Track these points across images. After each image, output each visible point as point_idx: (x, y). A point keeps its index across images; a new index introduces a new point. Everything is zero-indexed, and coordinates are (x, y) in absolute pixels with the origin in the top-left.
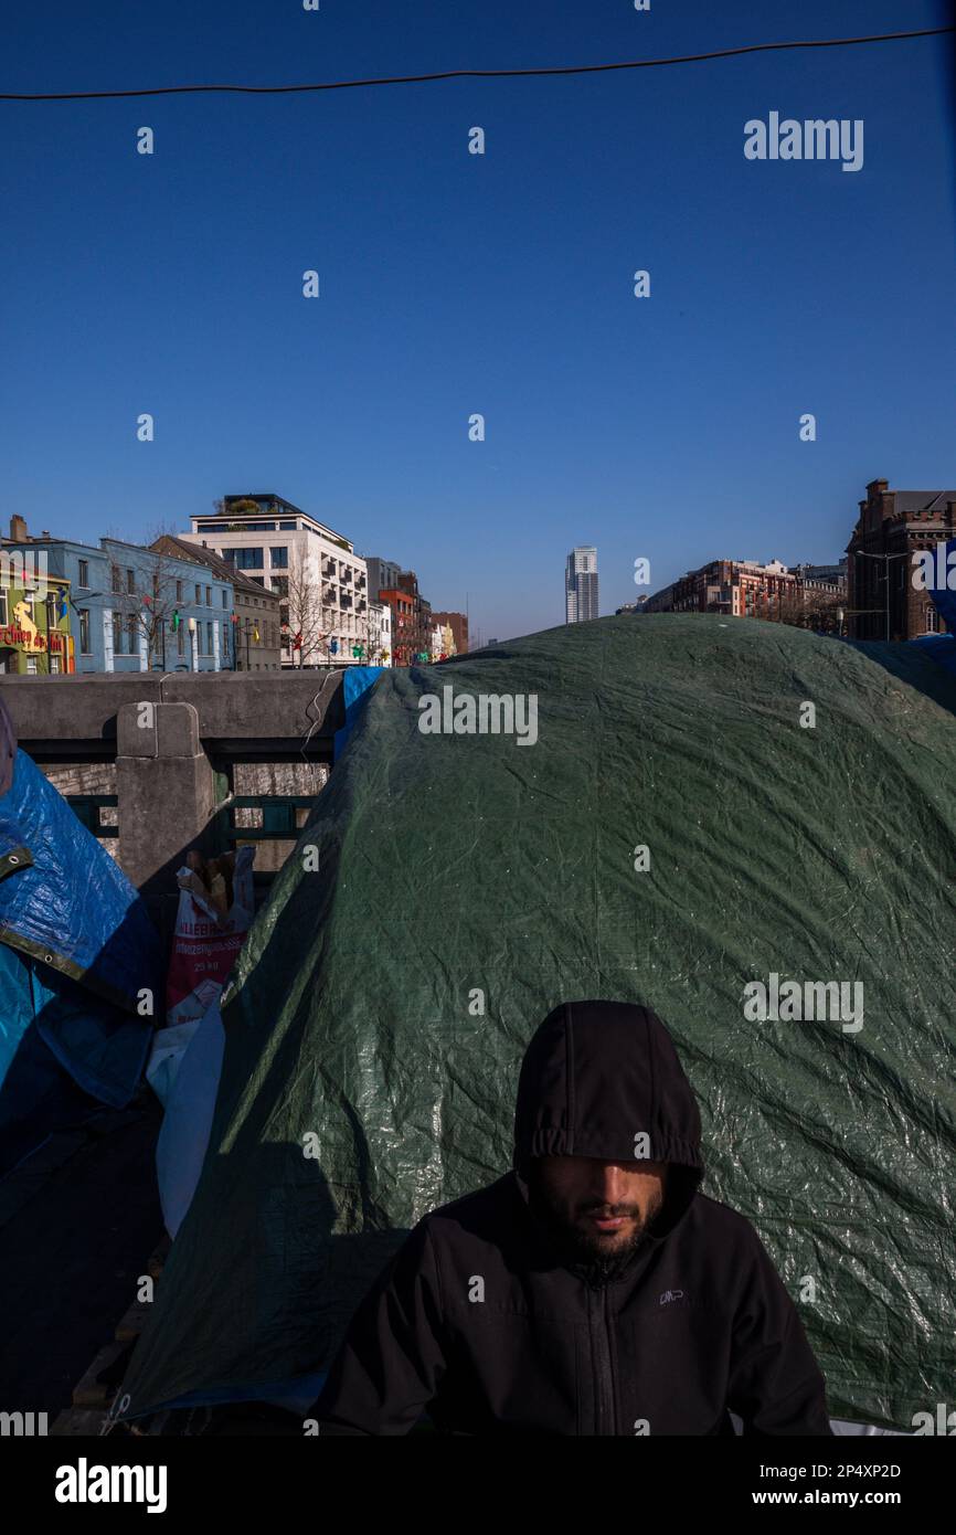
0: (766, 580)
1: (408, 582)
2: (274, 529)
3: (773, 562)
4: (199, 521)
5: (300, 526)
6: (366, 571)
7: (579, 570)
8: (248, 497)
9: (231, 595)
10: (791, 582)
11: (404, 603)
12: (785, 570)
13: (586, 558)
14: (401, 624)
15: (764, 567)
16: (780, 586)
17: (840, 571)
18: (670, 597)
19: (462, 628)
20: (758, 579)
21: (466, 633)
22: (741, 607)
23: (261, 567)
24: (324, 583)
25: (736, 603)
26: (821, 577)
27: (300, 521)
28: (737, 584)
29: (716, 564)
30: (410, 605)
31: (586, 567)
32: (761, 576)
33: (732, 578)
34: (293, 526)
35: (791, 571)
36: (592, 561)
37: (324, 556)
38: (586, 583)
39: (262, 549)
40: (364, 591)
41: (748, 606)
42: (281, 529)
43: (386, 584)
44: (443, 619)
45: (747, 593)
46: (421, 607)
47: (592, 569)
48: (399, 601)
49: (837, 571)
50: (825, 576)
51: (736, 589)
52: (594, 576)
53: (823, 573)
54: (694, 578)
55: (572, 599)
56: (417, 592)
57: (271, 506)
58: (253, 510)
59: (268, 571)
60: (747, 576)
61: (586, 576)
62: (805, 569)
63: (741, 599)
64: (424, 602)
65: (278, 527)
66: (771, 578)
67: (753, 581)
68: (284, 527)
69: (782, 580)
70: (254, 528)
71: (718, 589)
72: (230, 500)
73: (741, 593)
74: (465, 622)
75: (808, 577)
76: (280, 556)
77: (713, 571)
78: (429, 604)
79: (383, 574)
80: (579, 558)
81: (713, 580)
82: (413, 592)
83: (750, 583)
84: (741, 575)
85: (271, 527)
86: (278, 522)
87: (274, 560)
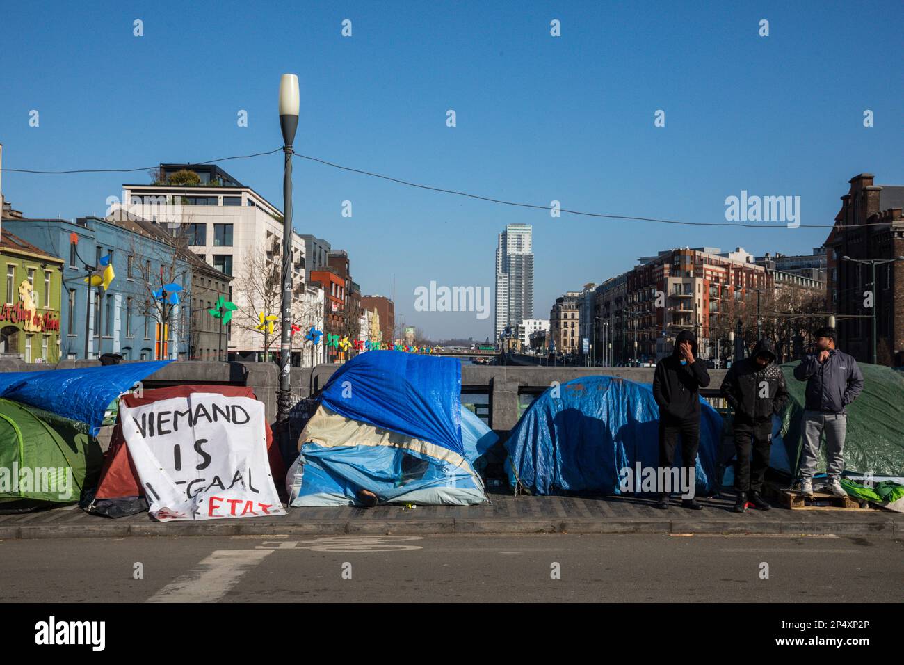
0: (732, 272)
1: (340, 262)
2: (216, 204)
3: (738, 250)
4: (133, 191)
5: (244, 201)
6: (304, 250)
7: (512, 250)
8: (189, 167)
9: (190, 275)
10: (760, 274)
11: (337, 285)
12: (752, 260)
13: (519, 238)
14: (334, 309)
15: (726, 255)
16: (748, 277)
17: (814, 262)
18: (623, 288)
19: (388, 313)
20: (724, 270)
21: (391, 320)
22: (705, 301)
23: (203, 244)
24: (268, 263)
25: (699, 296)
26: (793, 267)
27: (245, 197)
28: (700, 275)
29: (678, 252)
30: (341, 288)
31: (519, 247)
32: (727, 266)
33: (695, 269)
34: (237, 202)
35: (759, 261)
36: (527, 240)
37: (269, 234)
38: (519, 265)
39: (205, 224)
40: (303, 272)
41: (712, 300)
42: (224, 204)
43: (318, 264)
44: (371, 303)
45: (712, 286)
46: (352, 291)
47: (526, 250)
48: (332, 283)
49: (810, 262)
50: (797, 267)
51: (699, 281)
52: (529, 258)
53: (794, 263)
54: (652, 267)
55: (502, 283)
56: (348, 274)
57: (212, 178)
58: (194, 182)
59: (210, 249)
60: (711, 267)
61: (519, 257)
62: (774, 259)
63: (705, 292)
64: (354, 284)
65: (221, 201)
66: (738, 270)
67: (718, 272)
68: (228, 202)
69: (750, 272)
70: (195, 201)
71: (679, 280)
72: (167, 169)
73: (705, 285)
74: (391, 306)
75: (777, 268)
76: (225, 233)
77: (674, 259)
78: (359, 286)
79: (315, 253)
80: (511, 236)
81: (675, 271)
82: (345, 274)
83: (715, 274)
84: (705, 266)
85: (214, 201)
86: (221, 196)
87: (216, 237)
